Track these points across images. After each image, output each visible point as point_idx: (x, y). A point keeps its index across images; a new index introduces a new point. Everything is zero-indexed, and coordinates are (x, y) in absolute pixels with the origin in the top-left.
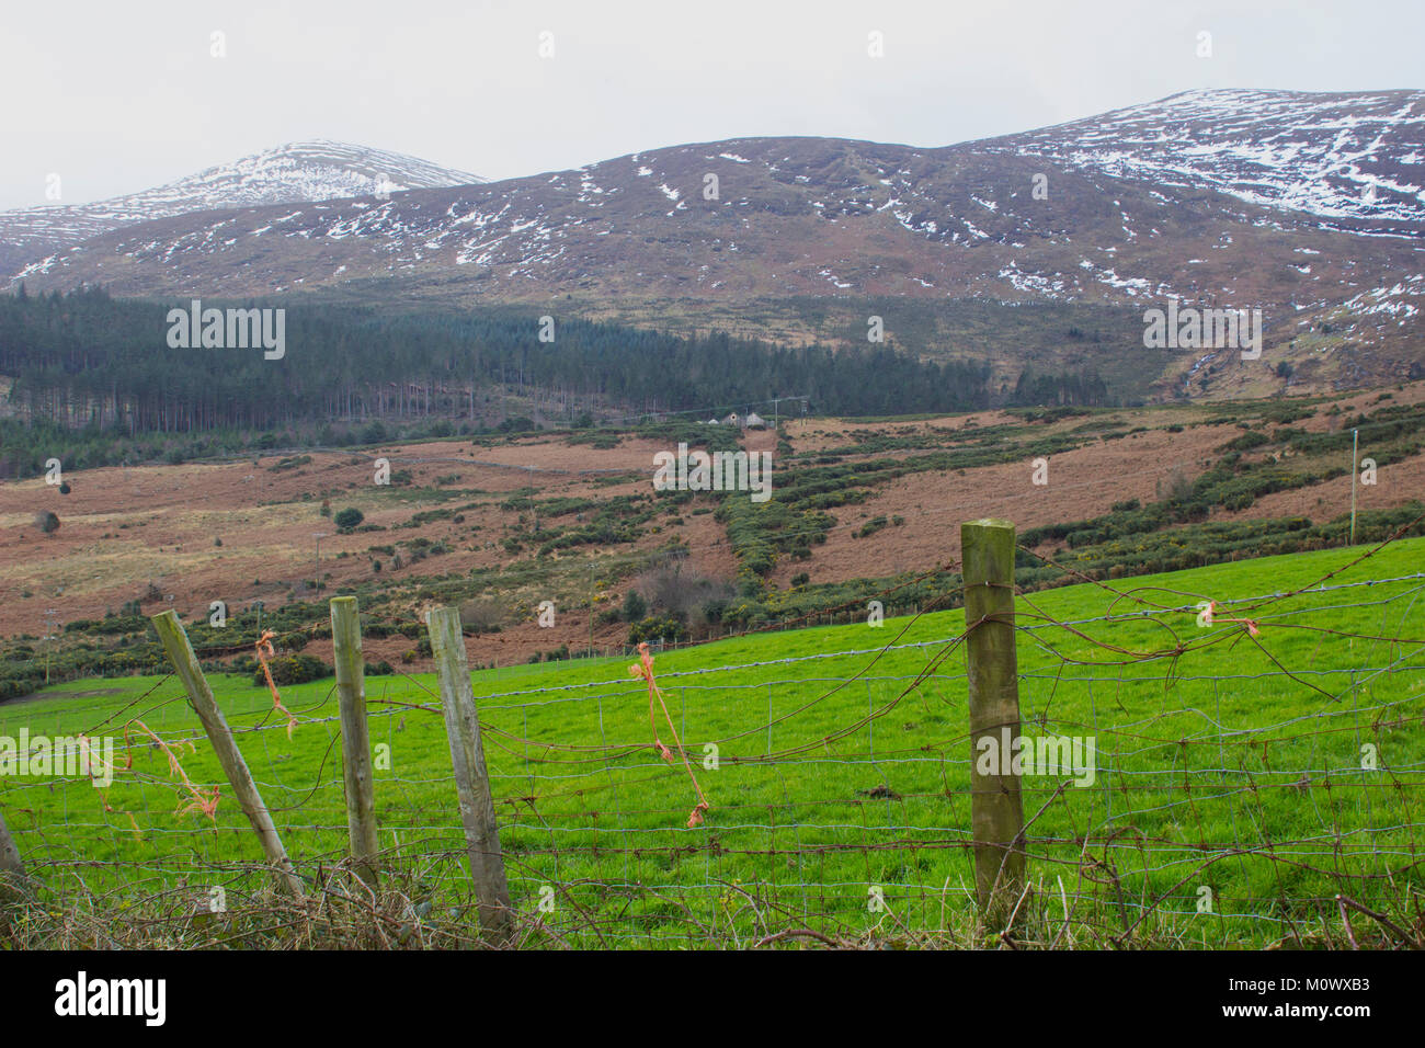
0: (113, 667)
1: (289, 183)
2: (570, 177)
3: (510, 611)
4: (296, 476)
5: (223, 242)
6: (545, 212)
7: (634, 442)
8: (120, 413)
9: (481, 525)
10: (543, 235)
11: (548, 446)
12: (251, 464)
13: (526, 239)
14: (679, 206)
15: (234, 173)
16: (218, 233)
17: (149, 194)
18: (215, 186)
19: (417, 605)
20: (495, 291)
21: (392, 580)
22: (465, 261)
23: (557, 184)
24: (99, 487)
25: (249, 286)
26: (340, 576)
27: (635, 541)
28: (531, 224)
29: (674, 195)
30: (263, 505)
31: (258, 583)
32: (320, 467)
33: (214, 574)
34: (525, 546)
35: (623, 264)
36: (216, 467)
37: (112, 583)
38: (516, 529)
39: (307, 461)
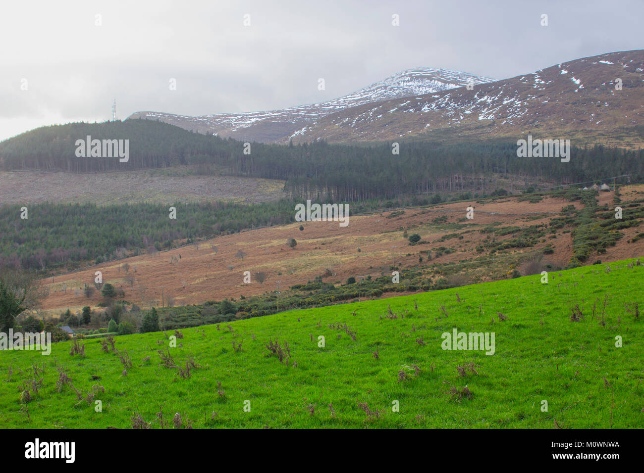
0: (305, 304)
1: (407, 87)
2: (530, 77)
3: (471, 279)
4: (398, 220)
5: (376, 116)
6: (519, 94)
7: (548, 199)
8: (329, 194)
9: (470, 240)
10: (518, 105)
11: (509, 203)
12: (379, 215)
13: (510, 107)
14: (580, 87)
15: (383, 85)
16: (375, 112)
17: (348, 97)
18: (376, 91)
19: (433, 277)
20: (496, 131)
21: (426, 266)
22: (483, 119)
23: (524, 80)
24: (316, 227)
25: (388, 135)
26: (406, 264)
27: (532, 246)
28: (512, 100)
29: (578, 82)
30: (382, 233)
31: (371, 268)
32: (407, 216)
33: (354, 264)
34: (485, 249)
35: (554, 116)
36: (365, 217)
37: (314, 268)
38: (484, 242)
39: (403, 213)
